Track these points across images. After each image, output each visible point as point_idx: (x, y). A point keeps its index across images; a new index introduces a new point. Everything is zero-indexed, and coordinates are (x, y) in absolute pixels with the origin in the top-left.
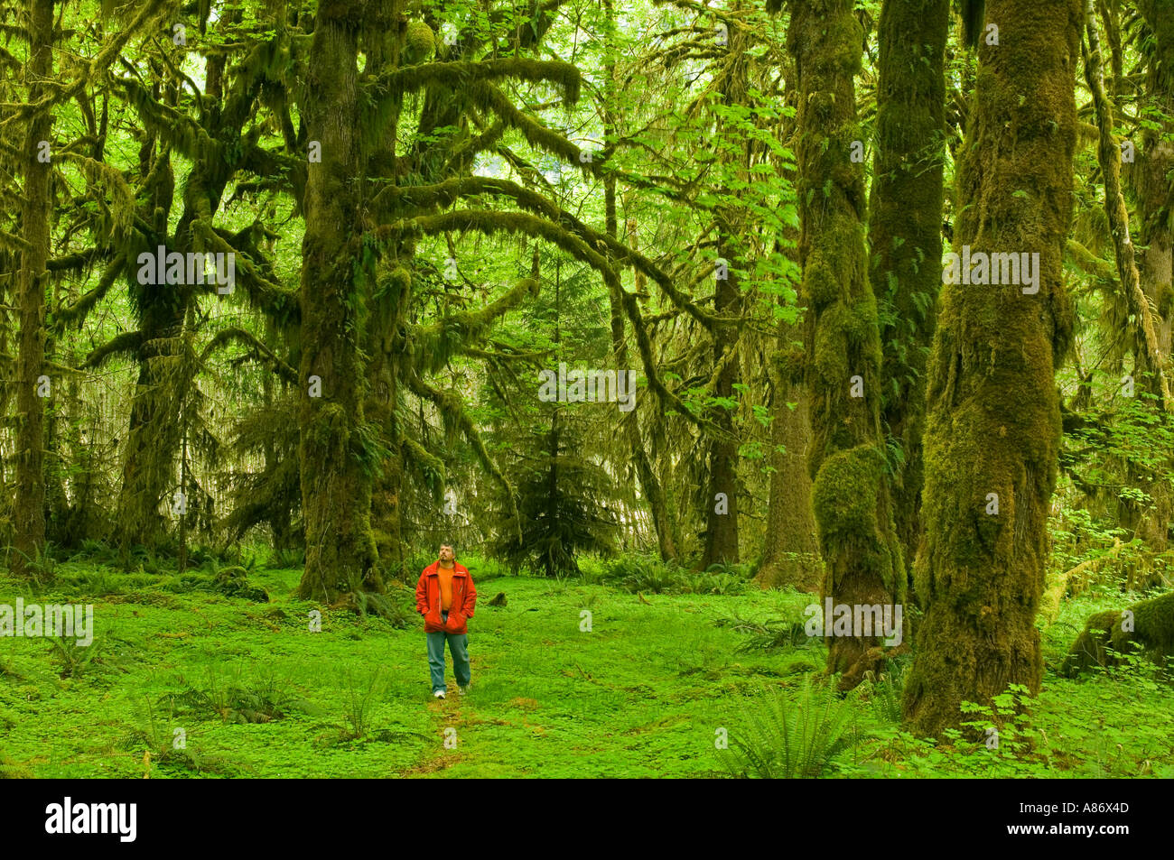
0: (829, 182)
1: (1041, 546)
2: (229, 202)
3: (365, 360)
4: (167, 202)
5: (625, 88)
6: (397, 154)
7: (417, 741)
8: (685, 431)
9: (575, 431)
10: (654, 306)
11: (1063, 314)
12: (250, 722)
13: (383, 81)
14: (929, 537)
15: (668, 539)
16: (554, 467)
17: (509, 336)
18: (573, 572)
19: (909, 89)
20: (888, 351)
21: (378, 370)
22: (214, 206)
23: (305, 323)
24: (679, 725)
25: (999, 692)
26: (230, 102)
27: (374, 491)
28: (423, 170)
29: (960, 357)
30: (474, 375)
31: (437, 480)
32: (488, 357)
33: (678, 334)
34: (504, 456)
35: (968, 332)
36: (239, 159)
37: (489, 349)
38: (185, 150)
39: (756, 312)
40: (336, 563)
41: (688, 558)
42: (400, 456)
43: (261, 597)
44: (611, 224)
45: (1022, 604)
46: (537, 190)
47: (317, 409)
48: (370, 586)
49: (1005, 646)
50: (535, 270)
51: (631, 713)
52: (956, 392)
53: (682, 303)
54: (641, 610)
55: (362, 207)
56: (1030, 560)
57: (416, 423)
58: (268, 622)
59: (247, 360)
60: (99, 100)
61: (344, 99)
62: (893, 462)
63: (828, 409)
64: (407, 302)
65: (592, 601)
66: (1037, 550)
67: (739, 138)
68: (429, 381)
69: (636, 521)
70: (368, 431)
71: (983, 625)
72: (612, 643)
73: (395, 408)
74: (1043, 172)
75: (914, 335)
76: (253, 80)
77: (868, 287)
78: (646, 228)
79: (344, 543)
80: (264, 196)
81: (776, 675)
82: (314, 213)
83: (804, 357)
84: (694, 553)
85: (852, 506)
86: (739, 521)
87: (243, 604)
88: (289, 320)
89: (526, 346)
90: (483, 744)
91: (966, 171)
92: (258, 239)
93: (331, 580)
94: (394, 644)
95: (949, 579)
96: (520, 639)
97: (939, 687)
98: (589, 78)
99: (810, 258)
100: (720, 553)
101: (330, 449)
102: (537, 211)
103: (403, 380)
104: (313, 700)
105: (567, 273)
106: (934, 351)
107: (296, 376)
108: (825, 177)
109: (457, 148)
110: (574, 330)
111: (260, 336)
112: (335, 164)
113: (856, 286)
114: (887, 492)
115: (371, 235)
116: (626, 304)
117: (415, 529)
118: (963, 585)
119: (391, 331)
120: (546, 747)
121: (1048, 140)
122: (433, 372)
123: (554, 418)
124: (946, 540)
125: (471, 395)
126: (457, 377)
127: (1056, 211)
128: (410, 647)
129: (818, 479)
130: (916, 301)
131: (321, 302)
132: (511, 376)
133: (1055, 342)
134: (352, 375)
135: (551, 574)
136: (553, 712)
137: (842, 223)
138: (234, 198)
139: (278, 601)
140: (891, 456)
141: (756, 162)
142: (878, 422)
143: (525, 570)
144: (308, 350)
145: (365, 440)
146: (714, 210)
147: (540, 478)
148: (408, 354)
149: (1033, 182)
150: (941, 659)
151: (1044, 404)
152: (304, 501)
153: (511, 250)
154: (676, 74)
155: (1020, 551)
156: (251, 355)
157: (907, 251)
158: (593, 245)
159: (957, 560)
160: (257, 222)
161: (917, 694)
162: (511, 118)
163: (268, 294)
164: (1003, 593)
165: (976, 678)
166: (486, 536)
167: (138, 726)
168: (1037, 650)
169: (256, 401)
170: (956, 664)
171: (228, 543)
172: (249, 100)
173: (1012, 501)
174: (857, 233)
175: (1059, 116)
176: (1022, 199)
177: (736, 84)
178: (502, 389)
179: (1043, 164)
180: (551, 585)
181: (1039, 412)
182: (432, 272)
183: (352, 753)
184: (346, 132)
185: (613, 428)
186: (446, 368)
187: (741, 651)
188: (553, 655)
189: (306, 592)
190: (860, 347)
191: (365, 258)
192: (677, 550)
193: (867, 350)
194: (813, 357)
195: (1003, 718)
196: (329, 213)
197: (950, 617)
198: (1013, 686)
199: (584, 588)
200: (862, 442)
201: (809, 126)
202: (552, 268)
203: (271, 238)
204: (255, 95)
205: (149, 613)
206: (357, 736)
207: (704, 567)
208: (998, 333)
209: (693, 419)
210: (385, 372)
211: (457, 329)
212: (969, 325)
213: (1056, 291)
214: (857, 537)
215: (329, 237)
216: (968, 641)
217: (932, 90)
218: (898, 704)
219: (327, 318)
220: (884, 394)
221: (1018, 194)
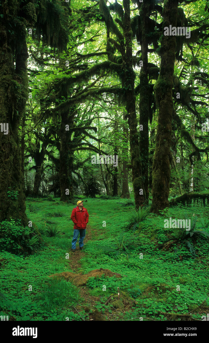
2: (48, 148)
4: (39, 148)
6: (71, 140)
9: (95, 178)
12: (58, 217)
13: (70, 130)
16: (92, 183)
17: (86, 165)
18: (95, 197)
20: (143, 164)
22: (46, 148)
23: (60, 163)
25: (164, 208)
26: (48, 134)
28: (75, 142)
29: (157, 163)
30: (82, 170)
31: (77, 185)
32: (83, 168)
36: (49, 142)
38: (42, 140)
43: (54, 201)
48: (69, 199)
49: (164, 202)
51: (109, 215)
52: (157, 168)
54: (106, 202)
55: (68, 147)
58: (56, 204)
59: (50, 169)
60: (30, 134)
63: (135, 172)
64: (73, 160)
65: (99, 201)
69: (104, 190)
70: (69, 177)
71: (161, 200)
73: (71, 175)
76: (51, 131)
77: (140, 155)
80: (52, 147)
84: (112, 194)
87: (52, 202)
88: (56, 162)
89: (89, 166)
92: (52, 153)
95: (156, 193)
96: (91, 206)
97: (155, 208)
100: (116, 194)
101: (64, 180)
102: (92, 147)
103: (72, 171)
104: (65, 214)
107: (59, 170)
108: (134, 140)
109: (79, 139)
111: (52, 165)
112: (64, 141)
113: (138, 155)
115: (69, 151)
119: (71, 164)
120: (99, 219)
121: (168, 133)
122: (76, 170)
123: (92, 176)
124: (156, 188)
125: (81, 173)
129: (134, 182)
130: (146, 157)
131: (62, 160)
132: (86, 170)
133: (170, 160)
134: (66, 170)
135: (92, 198)
136: (99, 215)
137: (136, 146)
139: (57, 202)
140: (143, 178)
142: (141, 173)
143: (89, 197)
144: (61, 167)
145: (69, 179)
148: (73, 167)
149: (166, 139)
154: (108, 129)
155: (166, 189)
158: (99, 151)
160: (51, 150)
162: (87, 134)
163: (55, 159)
164: (164, 195)
165: (161, 207)
166: (83, 192)
167: (43, 218)
169: (51, 175)
170: (158, 205)
174: (138, 148)
175: (170, 129)
178: (85, 172)
179: (168, 136)
180: (93, 199)
186: (78, 169)
187: (121, 206)
188: (96, 208)
189: (61, 200)
190: (139, 163)
192: (109, 194)
194: (132, 165)
197: (157, 199)
198: (166, 208)
199: (98, 199)
200: (140, 176)
204: (51, 133)
205: (40, 203)
207: (113, 196)
208: (162, 159)
210: (70, 170)
211: (79, 164)
212: (158, 158)
216: (159, 202)
219: (63, 162)
221: (165, 140)
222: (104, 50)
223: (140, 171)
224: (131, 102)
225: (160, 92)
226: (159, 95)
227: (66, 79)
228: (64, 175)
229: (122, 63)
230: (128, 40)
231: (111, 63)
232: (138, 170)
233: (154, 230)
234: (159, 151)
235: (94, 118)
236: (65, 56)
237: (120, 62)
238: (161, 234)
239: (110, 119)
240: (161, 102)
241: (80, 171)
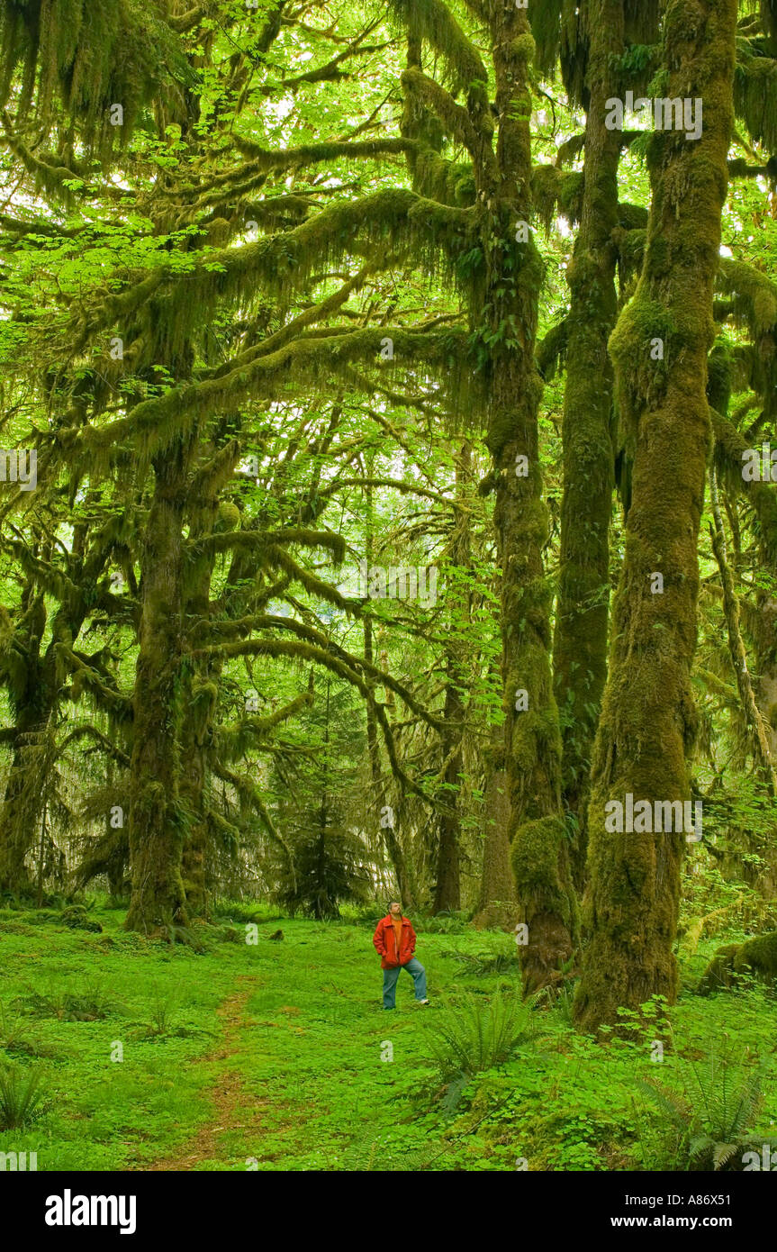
0: (524, 621)
1: (676, 891)
2: (87, 633)
3: (180, 750)
4: (40, 632)
5: (380, 554)
6: (211, 599)
7: (206, 1038)
8: (421, 809)
9: (339, 808)
10: (398, 714)
11: (691, 715)
12: (79, 1020)
13: (200, 544)
14: (593, 882)
15: (408, 892)
16: (323, 836)
17: (291, 736)
18: (335, 916)
19: (583, 554)
20: (568, 747)
21: (191, 759)
22: (75, 635)
23: (137, 721)
24: (407, 1028)
25: (645, 1000)
26: (89, 559)
27: (185, 850)
28: (229, 610)
29: (615, 746)
30: (265, 765)
31: (233, 843)
32: (274, 751)
33: (417, 737)
34: (285, 827)
35: (621, 728)
36: (94, 601)
37: (276, 746)
38: (55, 594)
39: (474, 719)
40: (153, 903)
41: (422, 906)
42: (206, 824)
43: (97, 928)
44: (369, 654)
45: (662, 934)
46: (314, 627)
47: (143, 786)
48: (179, 922)
49: (650, 966)
50: (311, 687)
51: (371, 1020)
52: (612, 773)
53: (417, 710)
55: (182, 635)
56: (668, 900)
57: (219, 799)
58: (100, 947)
59: (95, 751)
61: (171, 556)
62: (571, 830)
63: (522, 789)
64: (215, 709)
65: (348, 937)
66: (673, 893)
67: (463, 591)
68: (232, 769)
69: (384, 878)
70: (181, 802)
71: (633, 950)
72: (361, 968)
73: (203, 788)
74: (675, 611)
75: (587, 735)
76: (107, 544)
77: (553, 699)
78: (394, 657)
79: (161, 888)
80: (112, 629)
81: (483, 993)
82: (146, 639)
83: (505, 750)
84: (427, 903)
85: (540, 862)
86: (461, 879)
87: (81, 934)
88: (124, 718)
89: (304, 744)
90: (256, 1040)
91: (619, 610)
92: (106, 661)
93: (149, 916)
94: (195, 965)
95: (607, 915)
96: (291, 964)
97: (600, 997)
98: (354, 547)
99: (509, 676)
100: (447, 903)
101: (152, 817)
102: (311, 640)
103: (209, 766)
104: (129, 1006)
105: (336, 690)
106: (597, 744)
107: (129, 761)
108: (521, 616)
109: (256, 595)
110: (340, 733)
111: (106, 732)
112: (163, 604)
113: (543, 698)
114: (566, 854)
115: (188, 656)
116: (377, 711)
117: (217, 881)
118: (618, 919)
119: (202, 730)
120: (304, 1044)
121: (678, 587)
122: (234, 762)
123: (324, 799)
124: (605, 884)
125: (262, 781)
126: (251, 766)
127: (685, 640)
128: (207, 968)
129: (514, 842)
130: (588, 709)
131: (148, 706)
132: (292, 766)
133: (685, 736)
134: (169, 761)
135: (318, 917)
136: (311, 1017)
137: (532, 650)
138: (90, 630)
139: (107, 932)
140: (569, 825)
141: (475, 609)
142: (559, 799)
143: (299, 914)
144: (138, 741)
145: (179, 811)
146: (444, 643)
147: (312, 844)
148: (214, 747)
149: (668, 618)
150: (602, 976)
151: (677, 783)
152: (131, 856)
153: (293, 671)
154: (418, 545)
155: (660, 894)
156: (98, 747)
157: (581, 673)
158: (353, 667)
159: (613, 899)
160: (106, 648)
161: (584, 1002)
162: (294, 573)
163: (109, 699)
164: (648, 926)
165: (628, 990)
166: (271, 888)
168: (673, 970)
169: (101, 782)
170: (613, 980)
171: (76, 889)
172: (104, 558)
173: (654, 855)
174: (545, 658)
175: (686, 570)
176: (660, 630)
177: (461, 553)
178: (285, 777)
179: (675, 605)
180: (317, 925)
181: (674, 788)
182: (234, 687)
183: (156, 1046)
184: (172, 580)
185: (367, 807)
186: (243, 759)
187: (459, 976)
188: (315, 976)
189: (130, 926)
190: (546, 743)
191: (183, 674)
192: (414, 901)
193: (551, 746)
194: (511, 751)
195: (648, 1021)
196: (157, 640)
197: (608, 944)
198: (654, 996)
199: (343, 928)
200: (548, 814)
201: (510, 580)
202: (324, 686)
203: (116, 659)
204: (108, 553)
205: (10, 939)
206: (160, 1033)
207: (434, 913)
208: (642, 729)
209: (426, 799)
210: (196, 760)
211: (251, 729)
212: (621, 723)
213: (685, 698)
214: (544, 886)
215: (156, 657)
216: (622, 962)
217: (599, 556)
218: (570, 1011)
219: (153, 718)
220: (565, 778)
221: (657, 626)
222: (393, 131)
223: (552, 782)
224: (515, 411)
225: (642, 368)
226: (636, 382)
227: (174, 275)
228: (156, 786)
229: (472, 203)
230: (511, 84)
231: (415, 199)
232: (541, 777)
233: (548, 1118)
234: (626, 685)
235: (336, 485)
236: (177, 154)
237: (469, 195)
238: (575, 1143)
239: (430, 495)
240: (645, 419)
241: (259, 769)
